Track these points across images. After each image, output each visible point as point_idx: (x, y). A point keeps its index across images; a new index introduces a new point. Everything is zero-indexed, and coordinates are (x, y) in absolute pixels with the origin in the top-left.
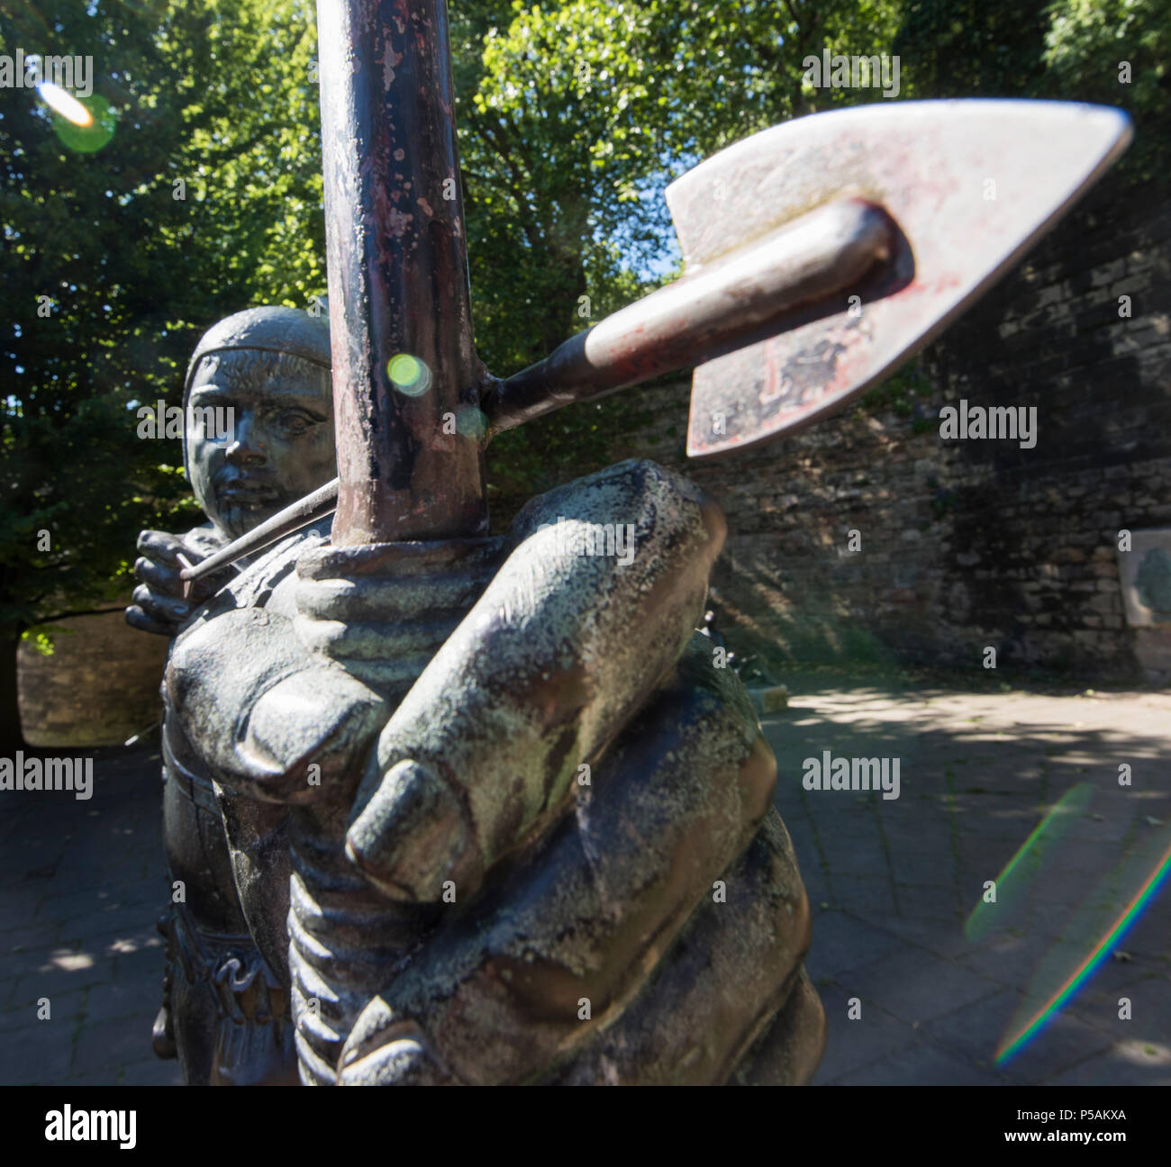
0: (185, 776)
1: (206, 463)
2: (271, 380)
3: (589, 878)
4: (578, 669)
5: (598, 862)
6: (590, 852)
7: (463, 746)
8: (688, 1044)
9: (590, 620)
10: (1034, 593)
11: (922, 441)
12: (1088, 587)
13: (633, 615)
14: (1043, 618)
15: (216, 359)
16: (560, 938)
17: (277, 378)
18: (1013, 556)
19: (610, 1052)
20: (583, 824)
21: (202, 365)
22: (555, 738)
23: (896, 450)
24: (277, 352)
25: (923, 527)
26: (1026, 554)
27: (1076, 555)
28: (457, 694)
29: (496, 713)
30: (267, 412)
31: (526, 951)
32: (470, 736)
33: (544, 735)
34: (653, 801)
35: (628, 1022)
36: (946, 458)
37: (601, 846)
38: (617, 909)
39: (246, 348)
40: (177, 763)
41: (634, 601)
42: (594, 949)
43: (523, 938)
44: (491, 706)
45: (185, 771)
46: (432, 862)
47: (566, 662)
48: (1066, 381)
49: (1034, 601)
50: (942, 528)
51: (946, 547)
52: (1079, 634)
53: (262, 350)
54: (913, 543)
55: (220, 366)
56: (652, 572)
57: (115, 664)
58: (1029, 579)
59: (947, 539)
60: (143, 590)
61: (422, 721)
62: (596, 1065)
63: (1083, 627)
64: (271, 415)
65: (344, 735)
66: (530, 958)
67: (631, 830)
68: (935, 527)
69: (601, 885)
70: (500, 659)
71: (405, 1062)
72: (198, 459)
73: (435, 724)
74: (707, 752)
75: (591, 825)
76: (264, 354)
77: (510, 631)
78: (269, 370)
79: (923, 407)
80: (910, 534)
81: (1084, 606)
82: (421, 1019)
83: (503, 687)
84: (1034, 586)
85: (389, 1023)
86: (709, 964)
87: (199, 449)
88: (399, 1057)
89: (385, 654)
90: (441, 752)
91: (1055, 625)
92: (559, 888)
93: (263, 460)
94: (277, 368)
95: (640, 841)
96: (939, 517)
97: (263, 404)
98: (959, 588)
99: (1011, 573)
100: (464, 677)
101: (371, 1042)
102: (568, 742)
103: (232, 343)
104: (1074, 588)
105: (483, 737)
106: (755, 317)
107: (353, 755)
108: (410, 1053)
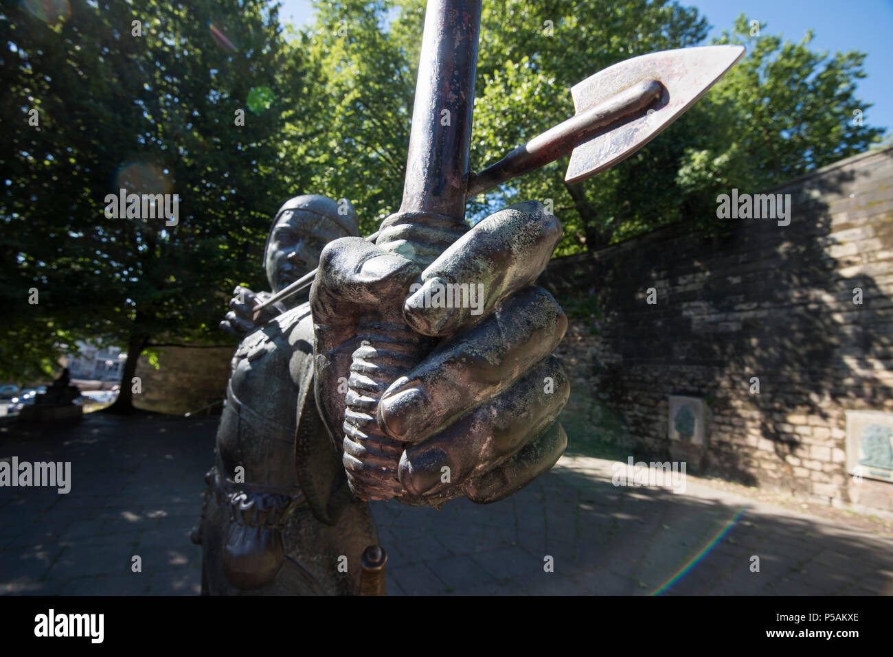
0: (237, 404)
1: (276, 260)
2: (316, 228)
3: (499, 333)
4: (510, 252)
5: (503, 329)
6: (500, 325)
7: (461, 271)
8: (524, 410)
9: (516, 238)
10: (630, 416)
11: (593, 338)
12: (653, 418)
13: (531, 241)
14: (632, 429)
15: (292, 213)
16: (486, 350)
17: (319, 228)
18: (624, 398)
19: (495, 405)
20: (498, 317)
21: (284, 215)
22: (497, 276)
23: (581, 341)
24: (322, 215)
25: (587, 378)
26: (630, 398)
27: (651, 402)
28: (461, 254)
29: (476, 261)
30: (311, 242)
31: (473, 352)
32: (465, 268)
33: (493, 273)
34: (526, 314)
35: (503, 396)
36: (602, 348)
37: (504, 324)
38: (509, 345)
39: (308, 210)
40: (234, 397)
41: (532, 237)
42: (498, 357)
43: (471, 348)
44: (475, 258)
45: (237, 401)
46: (440, 315)
47: (507, 247)
48: (659, 323)
49: (629, 420)
50: (596, 379)
51: (595, 389)
52: (647, 439)
53: (315, 213)
54: (581, 384)
55: (293, 217)
56: (539, 230)
57: (187, 375)
58: (629, 410)
59: (597, 385)
60: (232, 314)
61: (445, 263)
62: (488, 409)
63: (649, 435)
64: (313, 244)
65: (408, 270)
66: (474, 355)
67: (517, 321)
68: (592, 379)
69: (503, 336)
70: (481, 242)
71: (413, 395)
72: (273, 258)
73: (450, 263)
74: (546, 305)
75: (501, 317)
76: (316, 216)
77: (486, 233)
78: (316, 223)
79: (597, 323)
80: (581, 380)
81: (651, 426)
82: (422, 379)
83: (481, 253)
84: (630, 413)
85: (406, 382)
86: (533, 387)
87: (274, 253)
88: (410, 393)
89: (421, 254)
90: (452, 273)
91: (636, 433)
92: (487, 334)
93: (305, 264)
94: (320, 223)
95: (519, 325)
96: (594, 375)
97: (310, 238)
98: (598, 408)
99: (622, 406)
100: (465, 247)
101: (397, 390)
102: (499, 280)
103: (301, 207)
104: (649, 417)
105: (469, 269)
106: (604, 124)
107: (409, 278)
108: (415, 392)
